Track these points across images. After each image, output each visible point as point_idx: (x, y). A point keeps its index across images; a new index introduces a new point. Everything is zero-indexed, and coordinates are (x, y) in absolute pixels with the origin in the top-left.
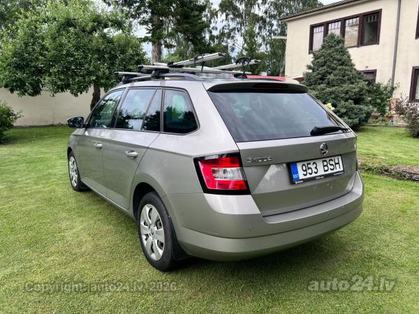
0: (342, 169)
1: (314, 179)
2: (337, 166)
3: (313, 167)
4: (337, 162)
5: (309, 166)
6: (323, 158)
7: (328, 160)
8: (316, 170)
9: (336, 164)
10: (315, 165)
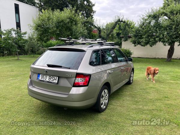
0: (57, 82)
1: (44, 81)
2: (55, 80)
3: (45, 77)
4: (55, 78)
5: (44, 76)
6: (50, 75)
7: (52, 77)
8: (45, 79)
9: (54, 79)
10: (46, 77)
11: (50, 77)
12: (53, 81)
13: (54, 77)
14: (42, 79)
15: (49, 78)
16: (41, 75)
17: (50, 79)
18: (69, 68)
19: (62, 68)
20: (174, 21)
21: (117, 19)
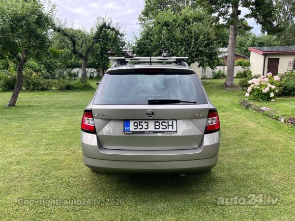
0: (175, 130)
1: (143, 132)
2: (170, 127)
3: (144, 125)
4: (170, 124)
5: (141, 124)
6: (156, 120)
7: (161, 122)
8: (146, 127)
9: (168, 125)
10: (146, 124)
11: (157, 124)
12: (167, 130)
13: (166, 121)
14: (138, 130)
15: (155, 125)
16: (131, 123)
17: (157, 127)
18: (195, 103)
19: (181, 103)
20: (191, 33)
21: (101, 23)
